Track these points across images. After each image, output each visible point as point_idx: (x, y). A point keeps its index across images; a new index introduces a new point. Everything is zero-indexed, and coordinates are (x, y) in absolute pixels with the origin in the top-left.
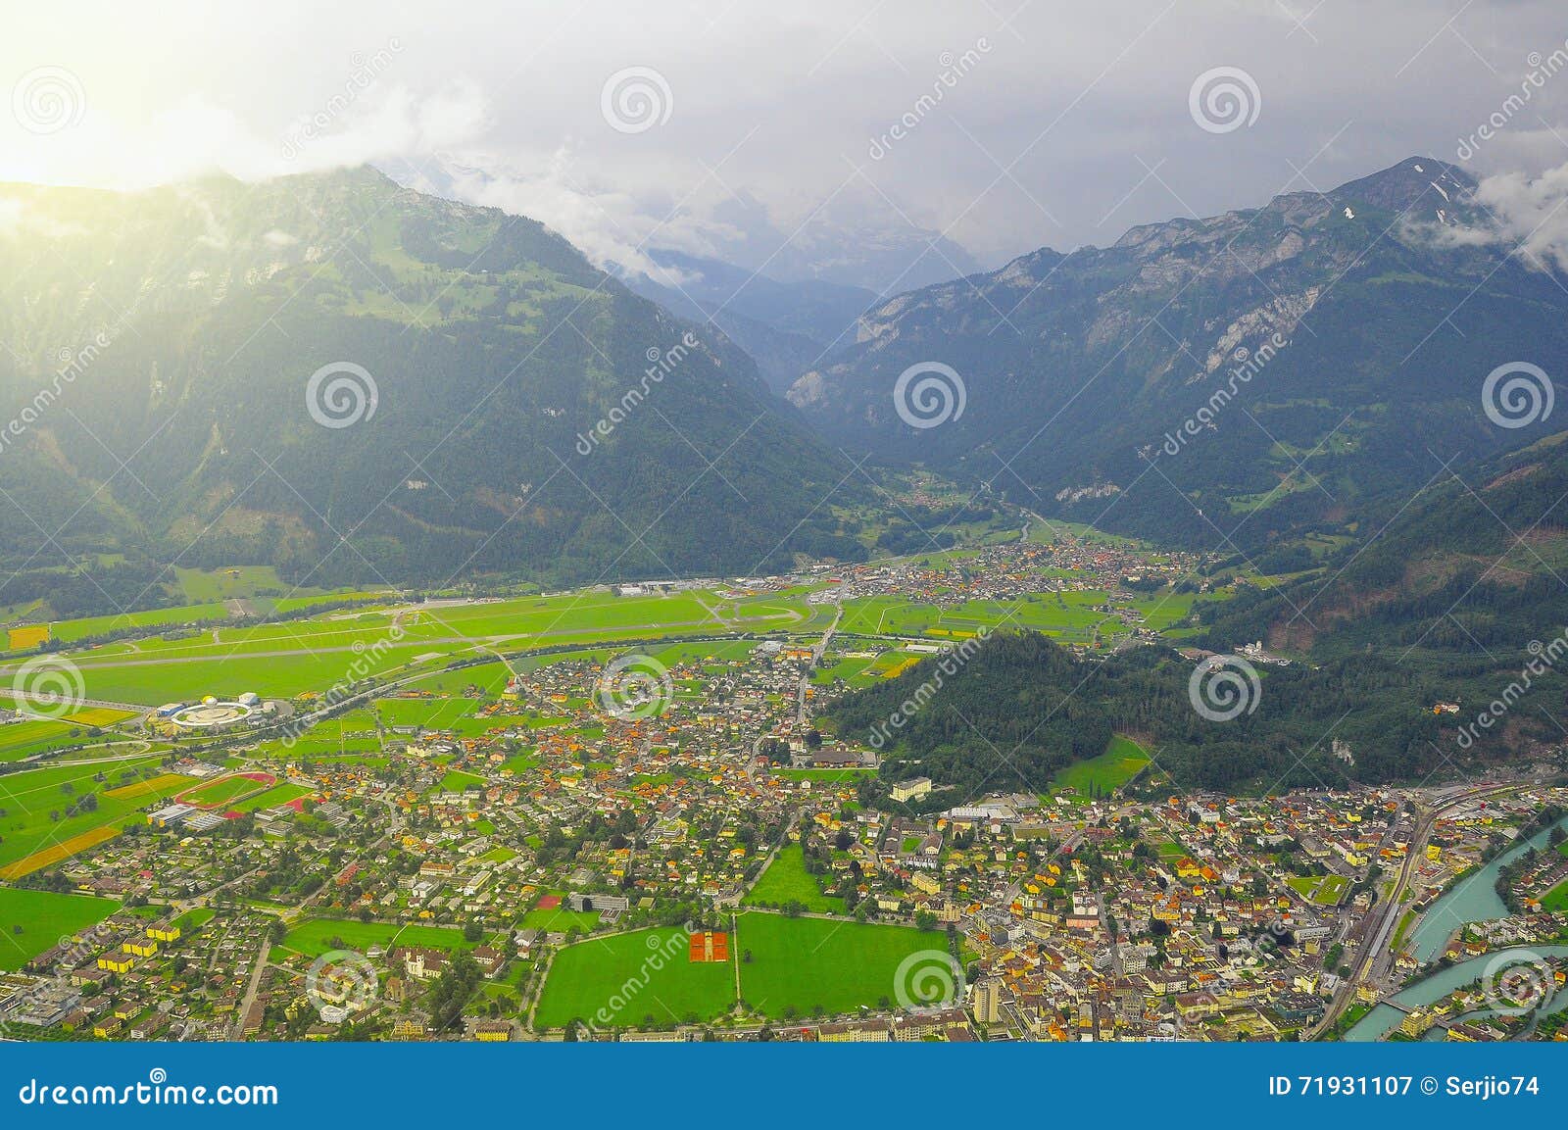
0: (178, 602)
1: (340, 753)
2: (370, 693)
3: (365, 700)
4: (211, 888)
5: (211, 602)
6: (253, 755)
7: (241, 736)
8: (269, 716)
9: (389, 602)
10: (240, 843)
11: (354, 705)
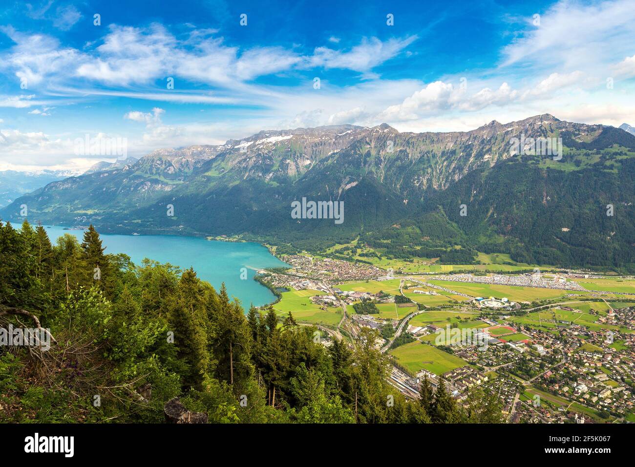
0: (479, 263)
1: (540, 326)
2: (549, 305)
3: (548, 308)
4: (496, 365)
5: (489, 264)
6: (507, 320)
7: (504, 313)
8: (513, 307)
9: (554, 272)
10: (505, 351)
11: (544, 309)
